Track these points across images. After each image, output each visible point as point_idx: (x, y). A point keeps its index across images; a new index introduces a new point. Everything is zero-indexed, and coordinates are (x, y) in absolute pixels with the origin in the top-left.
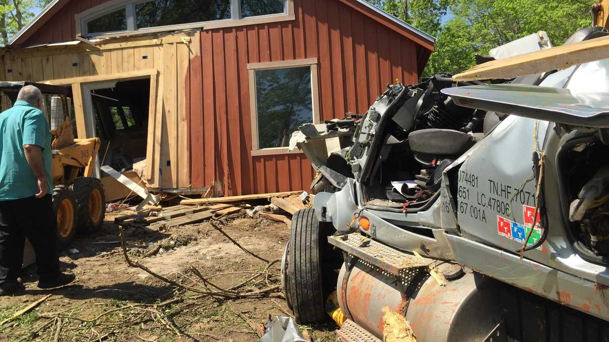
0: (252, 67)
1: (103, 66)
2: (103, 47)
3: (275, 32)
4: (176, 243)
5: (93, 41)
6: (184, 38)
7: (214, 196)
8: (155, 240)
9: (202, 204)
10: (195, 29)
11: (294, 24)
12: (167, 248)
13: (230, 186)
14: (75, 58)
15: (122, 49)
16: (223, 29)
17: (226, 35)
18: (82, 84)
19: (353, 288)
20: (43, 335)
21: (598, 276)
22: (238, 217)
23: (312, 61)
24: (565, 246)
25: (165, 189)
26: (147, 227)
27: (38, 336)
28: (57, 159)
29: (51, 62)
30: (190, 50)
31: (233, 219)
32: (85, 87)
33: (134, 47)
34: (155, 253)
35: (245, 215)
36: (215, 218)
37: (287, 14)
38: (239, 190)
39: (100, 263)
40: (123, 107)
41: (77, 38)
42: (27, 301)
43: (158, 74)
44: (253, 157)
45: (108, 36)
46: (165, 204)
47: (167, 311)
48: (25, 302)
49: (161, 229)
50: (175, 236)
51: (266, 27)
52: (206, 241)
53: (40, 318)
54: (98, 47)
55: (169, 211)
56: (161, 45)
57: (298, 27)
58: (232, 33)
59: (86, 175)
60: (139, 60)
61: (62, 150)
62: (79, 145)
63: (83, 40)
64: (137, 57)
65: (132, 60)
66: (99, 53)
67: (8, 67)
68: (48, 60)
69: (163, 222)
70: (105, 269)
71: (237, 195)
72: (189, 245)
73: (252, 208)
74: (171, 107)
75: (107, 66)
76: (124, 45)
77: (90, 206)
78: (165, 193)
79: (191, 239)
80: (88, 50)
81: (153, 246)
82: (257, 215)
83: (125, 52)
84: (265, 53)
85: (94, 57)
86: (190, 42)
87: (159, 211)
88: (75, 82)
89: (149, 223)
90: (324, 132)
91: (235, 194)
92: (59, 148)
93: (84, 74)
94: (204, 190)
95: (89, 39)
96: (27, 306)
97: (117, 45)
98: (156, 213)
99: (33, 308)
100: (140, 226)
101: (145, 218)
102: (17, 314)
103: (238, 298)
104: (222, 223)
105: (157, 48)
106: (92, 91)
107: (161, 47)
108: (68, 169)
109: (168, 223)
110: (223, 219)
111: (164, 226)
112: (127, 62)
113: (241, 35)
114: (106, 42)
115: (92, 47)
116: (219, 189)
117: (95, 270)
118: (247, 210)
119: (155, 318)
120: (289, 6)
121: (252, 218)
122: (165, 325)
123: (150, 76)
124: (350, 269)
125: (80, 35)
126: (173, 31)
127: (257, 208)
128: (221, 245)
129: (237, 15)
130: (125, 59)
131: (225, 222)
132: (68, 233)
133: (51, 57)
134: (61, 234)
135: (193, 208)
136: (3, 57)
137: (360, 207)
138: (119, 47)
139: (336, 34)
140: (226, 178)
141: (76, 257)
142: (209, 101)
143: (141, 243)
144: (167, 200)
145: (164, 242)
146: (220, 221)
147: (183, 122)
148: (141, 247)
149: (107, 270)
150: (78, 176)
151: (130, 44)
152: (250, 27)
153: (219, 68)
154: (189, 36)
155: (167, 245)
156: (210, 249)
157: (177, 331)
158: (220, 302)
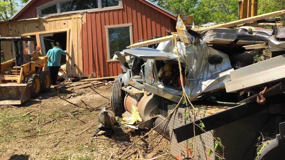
0: (107, 27)
1: (48, 27)
2: (48, 20)
3: (115, 13)
4: (77, 94)
5: (44, 18)
6: (80, 16)
7: (93, 78)
8: (70, 94)
9: (88, 81)
10: (84, 13)
11: (123, 10)
12: (74, 96)
13: (99, 74)
14: (37, 25)
15: (55, 21)
16: (95, 12)
17: (96, 14)
18: (40, 35)
19: (128, 101)
20: (33, 120)
21: (163, 89)
22: (102, 85)
23: (130, 24)
24: (159, 83)
25: (73, 75)
26: (66, 89)
27: (32, 120)
28: (33, 65)
29: (27, 26)
30: (82, 21)
31: (100, 86)
32: (41, 36)
33: (60, 20)
34: (70, 98)
35: (105, 85)
36: (92, 86)
37: (120, 6)
38: (103, 75)
39: (50, 101)
40: (56, 42)
41: (37, 17)
42: (27, 112)
43: (70, 30)
44: (108, 62)
45: (50, 15)
46: (73, 81)
47: (73, 114)
48: (26, 112)
49: (72, 90)
50: (77, 92)
51: (112, 11)
52: (88, 94)
53: (32, 116)
54: (46, 20)
55: (75, 84)
56: (71, 19)
57: (124, 11)
58: (99, 14)
59: (43, 70)
60: (62, 25)
61: (34, 61)
62: (40, 59)
63: (40, 17)
64: (61, 24)
65: (59, 25)
66: (46, 22)
67: (10, 28)
68: (26, 25)
69: (73, 88)
70: (52, 103)
71: (102, 77)
72: (82, 95)
73: (107, 82)
74: (75, 43)
75: (50, 27)
76: (56, 19)
77: (45, 81)
78: (74, 77)
79: (83, 93)
80: (42, 21)
81: (69, 95)
82: (109, 85)
83: (57, 22)
84: (112, 21)
85: (44, 24)
86: (82, 17)
87: (71, 83)
88: (37, 34)
89: (67, 88)
90: (123, 54)
91: (101, 77)
92: (33, 61)
93: (40, 31)
94: (89, 75)
95: (42, 17)
96: (27, 113)
97: (53, 19)
98: (70, 84)
99: (29, 113)
100: (64, 89)
101: (66, 86)
102: (24, 115)
103: (97, 110)
104: (95, 88)
105: (69, 20)
106: (44, 37)
107: (71, 20)
108: (37, 68)
109: (75, 88)
110: (95, 86)
111: (73, 89)
112: (58, 26)
113: (102, 14)
114: (49, 18)
115: (43, 20)
116: (95, 75)
117: (48, 103)
118: (105, 83)
119: (69, 115)
120: (120, 3)
121: (107, 86)
122: (72, 117)
123: (67, 31)
124: (127, 96)
125: (39, 15)
126: (76, 13)
127: (109, 82)
128: (94, 95)
129: (101, 7)
130: (57, 25)
131: (96, 87)
132: (38, 91)
133: (27, 24)
134: (36, 91)
135: (85, 82)
136: (8, 24)
137: (131, 78)
138: (54, 20)
139: (139, 14)
140: (97, 70)
141: (41, 99)
142: (90, 41)
143: (64, 95)
144: (74, 79)
145: (73, 94)
146: (95, 87)
147: (80, 49)
148: (65, 96)
149: (53, 103)
150: (40, 71)
151: (59, 19)
152: (105, 11)
153: (94, 28)
154: (82, 15)
155: (74, 95)
156: (90, 96)
157: (76, 119)
158: (91, 111)
